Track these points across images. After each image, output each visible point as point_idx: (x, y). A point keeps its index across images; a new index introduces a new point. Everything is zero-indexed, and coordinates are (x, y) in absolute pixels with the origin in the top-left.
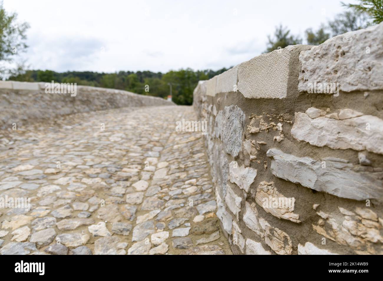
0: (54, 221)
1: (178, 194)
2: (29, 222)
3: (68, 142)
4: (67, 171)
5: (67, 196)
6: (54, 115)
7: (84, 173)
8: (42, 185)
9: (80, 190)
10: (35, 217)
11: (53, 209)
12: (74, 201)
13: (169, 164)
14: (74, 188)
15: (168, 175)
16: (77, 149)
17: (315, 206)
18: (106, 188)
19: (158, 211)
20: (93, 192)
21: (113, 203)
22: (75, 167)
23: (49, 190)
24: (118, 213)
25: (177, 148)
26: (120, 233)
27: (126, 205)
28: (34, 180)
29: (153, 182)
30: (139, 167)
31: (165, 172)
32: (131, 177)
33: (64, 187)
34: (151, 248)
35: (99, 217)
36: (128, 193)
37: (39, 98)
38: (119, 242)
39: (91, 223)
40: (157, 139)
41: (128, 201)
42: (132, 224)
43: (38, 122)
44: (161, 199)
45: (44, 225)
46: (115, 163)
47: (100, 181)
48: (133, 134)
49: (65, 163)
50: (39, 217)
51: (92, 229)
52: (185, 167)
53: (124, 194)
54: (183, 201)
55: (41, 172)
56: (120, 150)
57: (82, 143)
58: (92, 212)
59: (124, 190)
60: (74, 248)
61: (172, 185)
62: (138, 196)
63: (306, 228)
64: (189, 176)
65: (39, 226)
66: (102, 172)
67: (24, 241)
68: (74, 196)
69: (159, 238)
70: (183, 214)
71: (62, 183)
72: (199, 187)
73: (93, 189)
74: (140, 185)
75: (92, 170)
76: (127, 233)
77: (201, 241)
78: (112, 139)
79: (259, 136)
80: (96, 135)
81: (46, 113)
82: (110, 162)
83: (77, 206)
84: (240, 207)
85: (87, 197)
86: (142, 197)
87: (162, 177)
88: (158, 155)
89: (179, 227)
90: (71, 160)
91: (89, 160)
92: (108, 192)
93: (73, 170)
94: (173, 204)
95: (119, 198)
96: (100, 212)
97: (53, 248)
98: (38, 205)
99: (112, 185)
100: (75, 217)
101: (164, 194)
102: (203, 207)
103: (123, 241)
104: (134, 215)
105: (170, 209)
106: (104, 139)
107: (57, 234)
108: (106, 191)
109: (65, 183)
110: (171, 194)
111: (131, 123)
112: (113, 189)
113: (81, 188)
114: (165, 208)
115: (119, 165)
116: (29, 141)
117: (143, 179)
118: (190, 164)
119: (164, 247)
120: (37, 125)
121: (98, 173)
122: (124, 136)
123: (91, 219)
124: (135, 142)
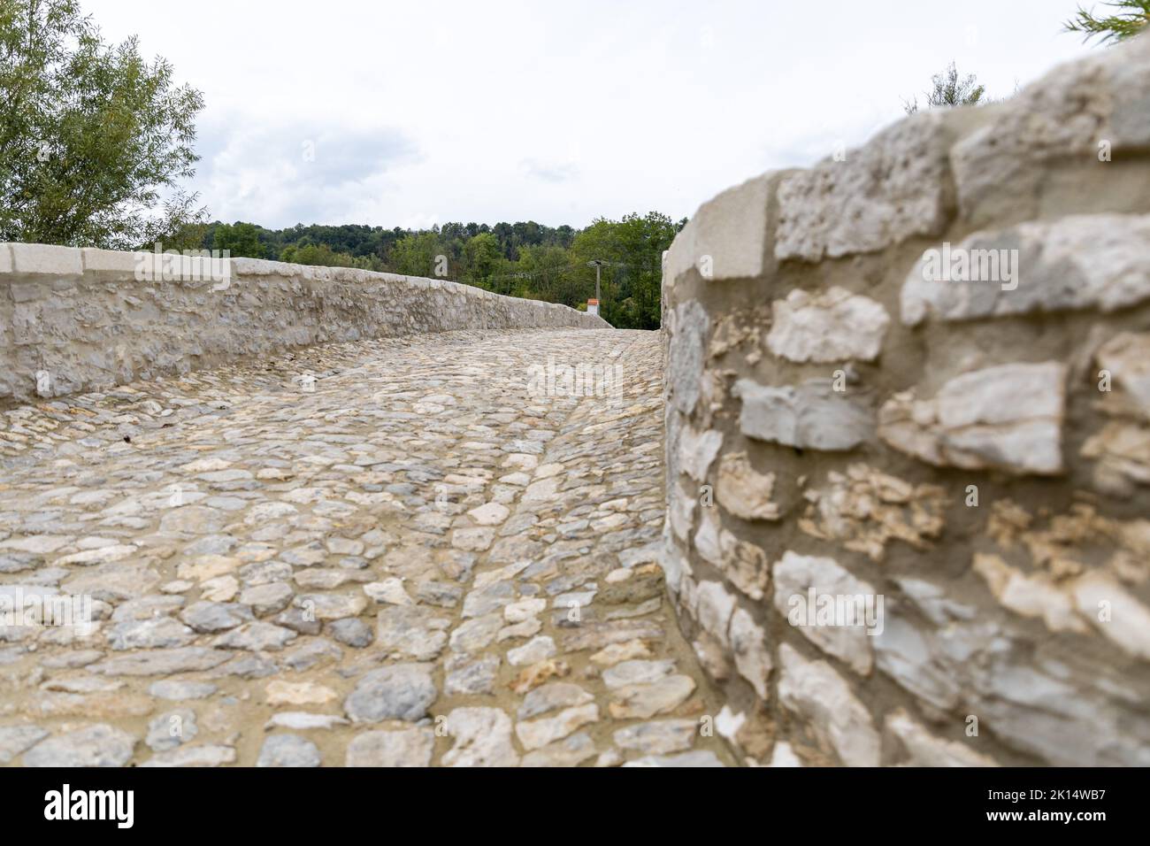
0: (287, 571)
1: (578, 530)
2: (235, 570)
3: (308, 413)
4: (309, 475)
5: (313, 526)
6: (267, 344)
7: (352, 480)
8: (255, 502)
9: (343, 515)
10: (246, 560)
11: (282, 548)
12: (330, 535)
13: (566, 468)
14: (328, 510)
15: (559, 491)
16: (330, 428)
17: (801, 480)
18: (405, 515)
19: (525, 563)
20: (373, 520)
21: (420, 544)
22: (328, 468)
23: (272, 512)
24: (431, 565)
25: (592, 432)
26: (435, 602)
27: (452, 552)
28: (235, 490)
29: (520, 508)
30: (489, 474)
31: (554, 486)
32: (465, 495)
33: (307, 508)
34: (504, 627)
35: (387, 569)
36: (456, 527)
37: (234, 299)
38: (432, 617)
39: (370, 579)
40: (540, 410)
41: (454, 543)
42: (464, 588)
43: (230, 365)
44: (536, 541)
45: (266, 575)
46: (426, 462)
47: (389, 499)
48: (477, 397)
49: (305, 459)
50: (254, 562)
51: (372, 589)
52: (604, 474)
53: (446, 530)
54: (589, 543)
55: (248, 475)
56: (441, 433)
57: (343, 415)
58: (371, 560)
59: (448, 520)
60: (333, 620)
61: (567, 511)
62: (481, 534)
63: (788, 527)
64: (611, 493)
65: (257, 578)
66: (393, 480)
67: (228, 602)
68: (330, 527)
69: (524, 610)
70: (583, 567)
71: (299, 500)
72: (632, 515)
73: (374, 515)
74: (487, 514)
75: (370, 475)
76: (452, 603)
77: (616, 614)
78: (420, 407)
79: (728, 360)
80: (377, 397)
81: (247, 338)
82: (414, 460)
83: (337, 545)
84: (691, 518)
85: (359, 530)
86: (492, 536)
87: (545, 498)
88: (539, 449)
89: (571, 590)
90: (319, 451)
91: (361, 453)
92: (409, 524)
93: (325, 475)
94: (564, 550)
95: (434, 537)
96: (390, 560)
97: (288, 617)
98: (249, 539)
99: (419, 509)
100: (332, 567)
101: (543, 530)
102: (632, 554)
103: (441, 617)
104: (469, 571)
105: (555, 557)
106: (399, 406)
107: (295, 595)
108: (402, 520)
109: (306, 501)
110: (562, 529)
111: (472, 368)
112: (421, 518)
113: (346, 511)
114: (542, 558)
115: (436, 468)
116: (210, 410)
117: (496, 501)
118: (618, 466)
119: (531, 625)
120: (227, 370)
121: (384, 483)
122: (452, 401)
123: (367, 572)
124: (481, 416)
